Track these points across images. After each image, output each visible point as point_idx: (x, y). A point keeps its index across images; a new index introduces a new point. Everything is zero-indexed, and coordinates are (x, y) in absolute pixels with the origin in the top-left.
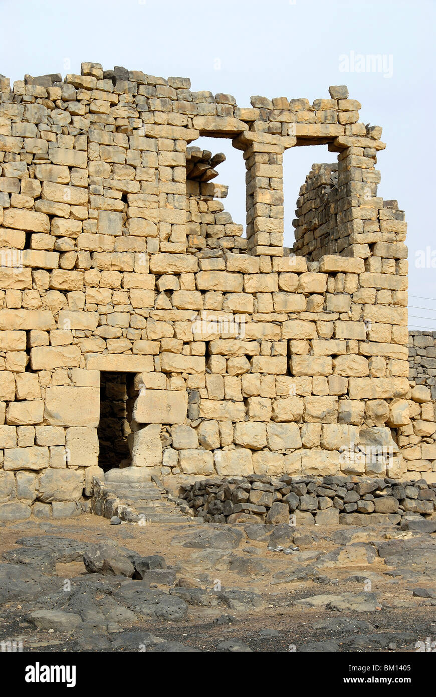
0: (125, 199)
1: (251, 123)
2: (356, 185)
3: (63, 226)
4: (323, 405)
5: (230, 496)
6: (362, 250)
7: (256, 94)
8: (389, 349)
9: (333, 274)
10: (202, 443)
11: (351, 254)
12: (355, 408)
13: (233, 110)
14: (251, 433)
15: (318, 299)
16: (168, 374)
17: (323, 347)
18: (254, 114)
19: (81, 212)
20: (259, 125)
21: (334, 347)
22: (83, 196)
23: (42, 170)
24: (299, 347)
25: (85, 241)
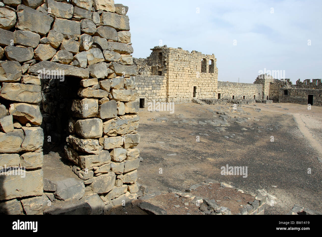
0: (197, 66)
2: (214, 65)
3: (192, 70)
4: (211, 90)
5: (209, 102)
6: (215, 72)
8: (216, 84)
9: (212, 75)
10: (201, 95)
11: (214, 73)
12: (213, 90)
14: (205, 93)
15: (211, 78)
16: (199, 87)
17: (211, 83)
18: (206, 56)
19: (193, 68)
20: (207, 58)
21: (212, 83)
22: (193, 66)
23: (190, 63)
24: (209, 83)
25: (193, 71)
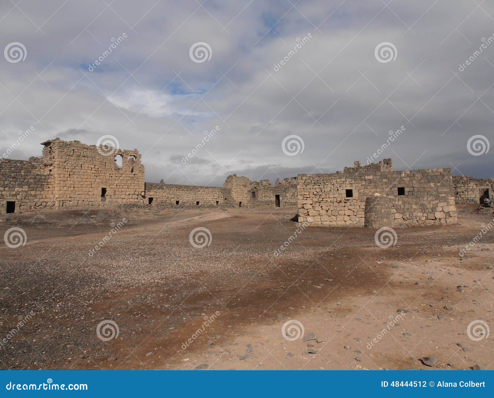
0: (105, 164)
1: (123, 153)
4: (132, 193)
7: (125, 149)
8: (141, 185)
9: (134, 174)
10: (116, 198)
12: (137, 193)
13: (121, 152)
15: (132, 178)
16: (111, 188)
19: (99, 165)
23: (94, 159)
24: (129, 185)
25: (100, 169)
